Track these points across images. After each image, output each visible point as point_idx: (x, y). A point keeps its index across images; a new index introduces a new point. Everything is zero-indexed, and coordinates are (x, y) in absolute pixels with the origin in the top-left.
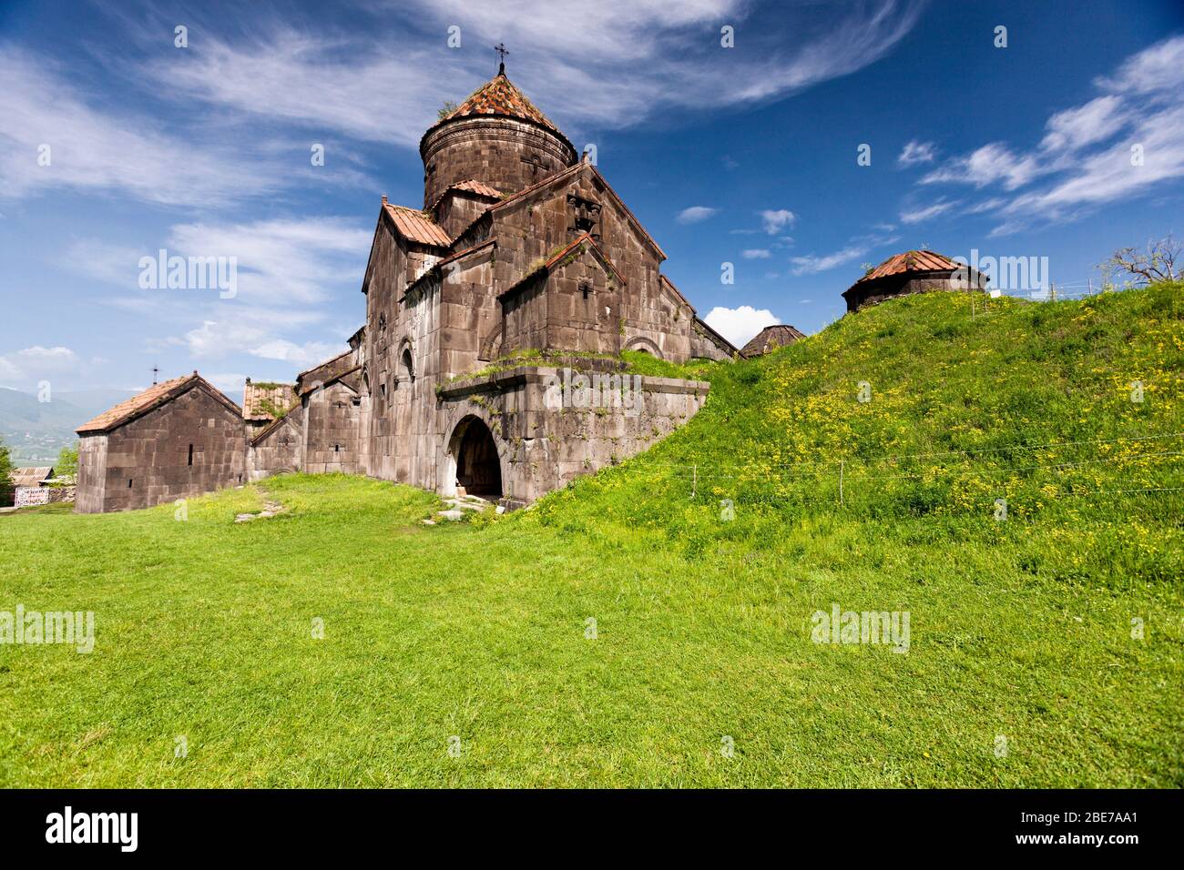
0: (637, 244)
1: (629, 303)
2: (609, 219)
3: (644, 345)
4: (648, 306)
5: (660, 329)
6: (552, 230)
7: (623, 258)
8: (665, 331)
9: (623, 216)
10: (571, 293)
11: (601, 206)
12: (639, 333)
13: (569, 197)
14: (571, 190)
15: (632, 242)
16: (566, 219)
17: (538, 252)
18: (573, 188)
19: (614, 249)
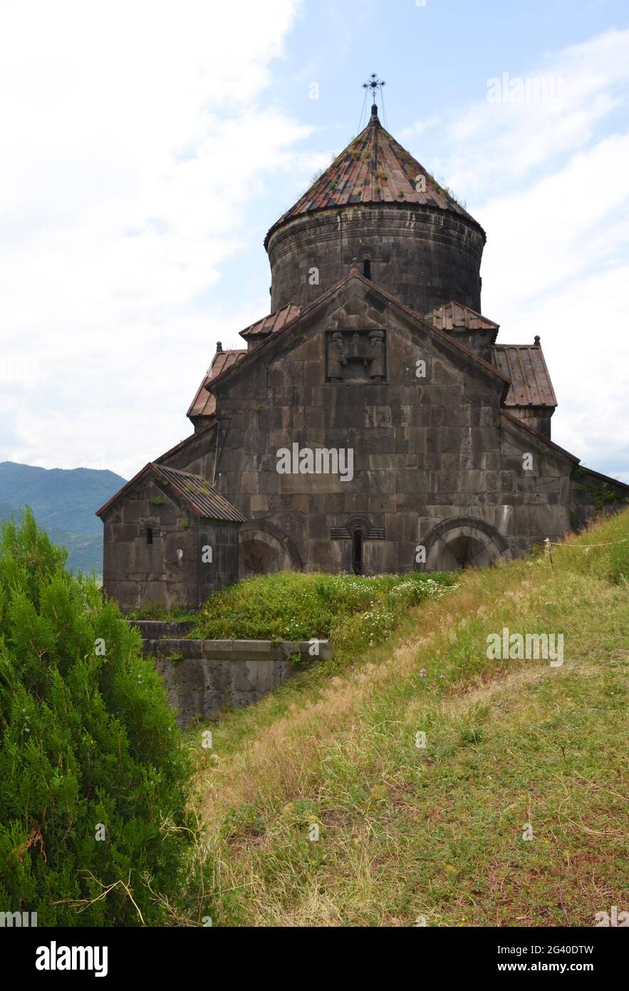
0: (453, 371)
1: (437, 467)
2: (398, 346)
3: (466, 530)
4: (476, 465)
5: (500, 500)
6: (300, 388)
7: (426, 400)
8: (510, 501)
9: (423, 335)
10: (131, 539)
11: (384, 331)
12: (456, 512)
13: (329, 333)
14: (330, 323)
15: (444, 370)
16: (322, 367)
17: (279, 423)
18: (334, 319)
19: (407, 390)
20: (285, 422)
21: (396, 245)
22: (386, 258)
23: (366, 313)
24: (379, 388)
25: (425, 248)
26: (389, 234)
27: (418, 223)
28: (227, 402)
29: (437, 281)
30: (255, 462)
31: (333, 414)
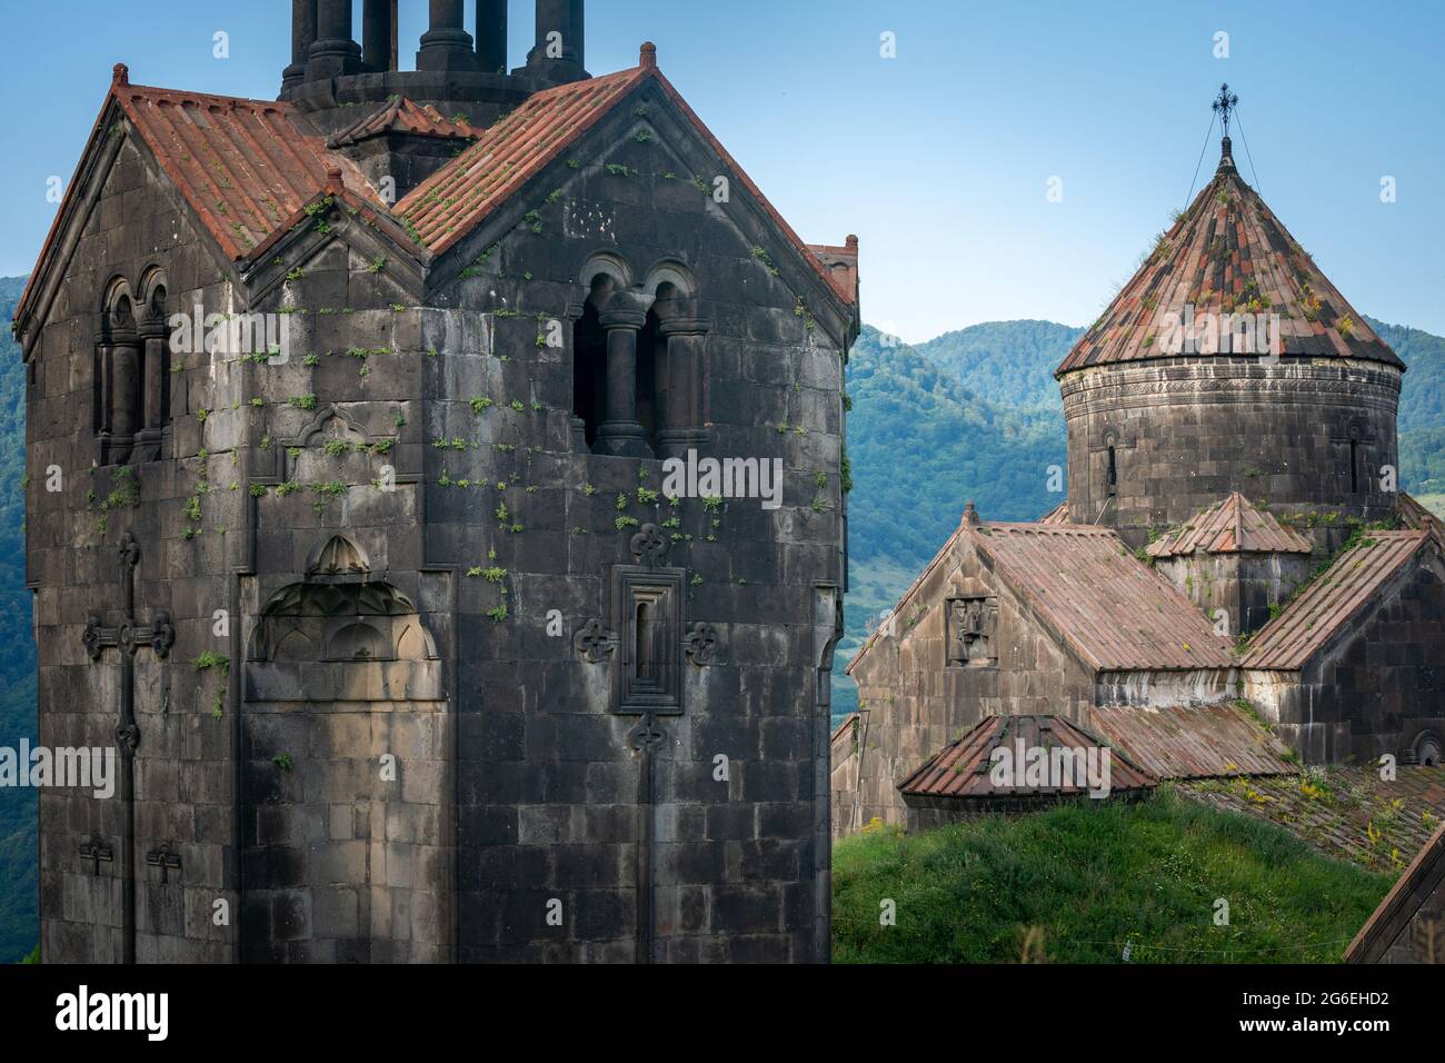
0: (1055, 652)
2: (1007, 618)
6: (925, 674)
11: (996, 599)
13: (949, 602)
14: (948, 589)
15: (1048, 653)
16: (943, 645)
17: (908, 720)
18: (952, 583)
19: (1015, 677)
20: (913, 718)
21: (1144, 421)
22: (1132, 443)
23: (980, 575)
24: (991, 673)
25: (1186, 419)
26: (1136, 404)
27: (1173, 383)
28: (867, 689)
29: (1207, 467)
30: (890, 768)
31: (952, 707)
